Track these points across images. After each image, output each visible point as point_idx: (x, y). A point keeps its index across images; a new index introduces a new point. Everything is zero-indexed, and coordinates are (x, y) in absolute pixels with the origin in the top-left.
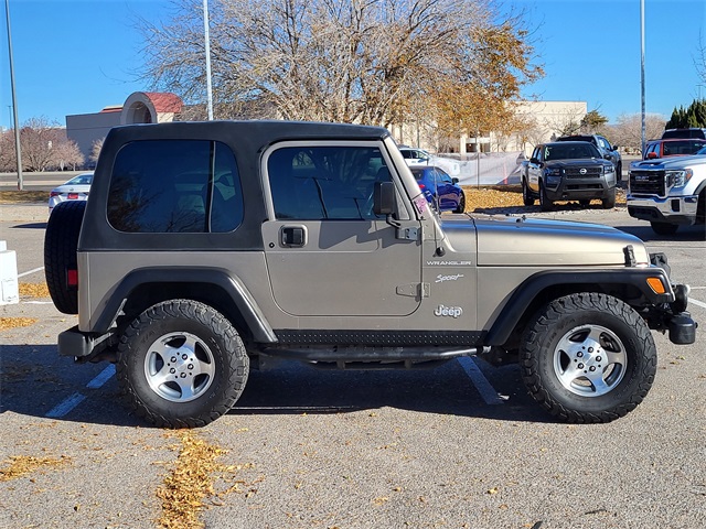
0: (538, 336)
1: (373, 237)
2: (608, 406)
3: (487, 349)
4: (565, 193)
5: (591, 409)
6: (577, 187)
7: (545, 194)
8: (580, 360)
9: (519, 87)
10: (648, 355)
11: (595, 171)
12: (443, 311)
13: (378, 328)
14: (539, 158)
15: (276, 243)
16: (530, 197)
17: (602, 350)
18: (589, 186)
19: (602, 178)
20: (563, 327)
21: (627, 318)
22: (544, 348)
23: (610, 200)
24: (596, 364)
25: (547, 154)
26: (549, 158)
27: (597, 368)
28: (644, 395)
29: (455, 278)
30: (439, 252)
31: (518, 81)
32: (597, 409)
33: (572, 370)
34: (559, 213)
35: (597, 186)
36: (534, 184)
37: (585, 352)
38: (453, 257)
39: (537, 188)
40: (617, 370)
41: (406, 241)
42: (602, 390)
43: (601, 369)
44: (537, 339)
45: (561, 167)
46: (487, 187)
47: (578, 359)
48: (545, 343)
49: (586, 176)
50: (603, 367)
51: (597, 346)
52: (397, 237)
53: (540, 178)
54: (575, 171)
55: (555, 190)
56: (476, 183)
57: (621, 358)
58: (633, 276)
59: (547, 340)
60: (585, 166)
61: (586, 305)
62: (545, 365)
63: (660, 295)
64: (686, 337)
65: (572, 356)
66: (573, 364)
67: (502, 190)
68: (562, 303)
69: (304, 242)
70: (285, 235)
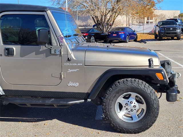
0: (108, 96)
1: (42, 52)
2: (137, 127)
3: (89, 100)
4: (165, 35)
5: (130, 128)
6: (169, 33)
7: (160, 36)
8: (127, 107)
9: (156, 5)
10: (155, 106)
11: (175, 29)
12: (71, 84)
13: (44, 90)
14: (159, 25)
15: (3, 54)
16: (156, 36)
17: (136, 103)
18: (173, 33)
19: (177, 31)
20: (119, 93)
21: (146, 90)
22: (111, 102)
23: (179, 38)
24: (133, 109)
25: (161, 24)
26: (162, 25)
27: (134, 110)
28: (153, 123)
29: (75, 70)
30: (69, 60)
31: (155, 3)
32: (133, 128)
33: (123, 111)
34: (164, 41)
35: (175, 33)
36: (157, 32)
37: (129, 103)
38: (75, 62)
39: (158, 34)
40: (142, 112)
41: (55, 55)
42: (136, 120)
43: (136, 111)
44: (108, 98)
45: (165, 28)
46: (146, 33)
47: (126, 106)
48: (111, 100)
49: (172, 30)
50: (136, 110)
51: (134, 101)
52: (50, 53)
53: (159, 31)
54: (169, 29)
55: (163, 34)
56: (143, 32)
57: (144, 106)
58: (150, 72)
59: (112, 98)
60: (172, 27)
61: (129, 84)
62: (111, 109)
63: (161, 81)
64: (173, 99)
65: (124, 105)
66: (124, 108)
67: (150, 34)
68: (119, 82)
69: (14, 54)
70: (7, 51)
